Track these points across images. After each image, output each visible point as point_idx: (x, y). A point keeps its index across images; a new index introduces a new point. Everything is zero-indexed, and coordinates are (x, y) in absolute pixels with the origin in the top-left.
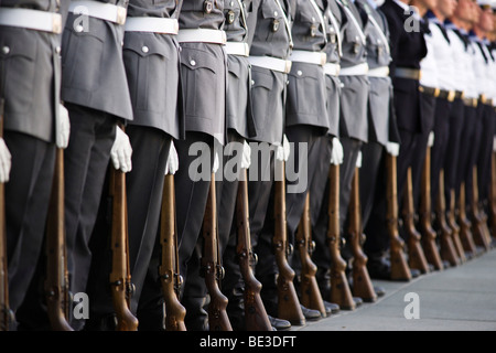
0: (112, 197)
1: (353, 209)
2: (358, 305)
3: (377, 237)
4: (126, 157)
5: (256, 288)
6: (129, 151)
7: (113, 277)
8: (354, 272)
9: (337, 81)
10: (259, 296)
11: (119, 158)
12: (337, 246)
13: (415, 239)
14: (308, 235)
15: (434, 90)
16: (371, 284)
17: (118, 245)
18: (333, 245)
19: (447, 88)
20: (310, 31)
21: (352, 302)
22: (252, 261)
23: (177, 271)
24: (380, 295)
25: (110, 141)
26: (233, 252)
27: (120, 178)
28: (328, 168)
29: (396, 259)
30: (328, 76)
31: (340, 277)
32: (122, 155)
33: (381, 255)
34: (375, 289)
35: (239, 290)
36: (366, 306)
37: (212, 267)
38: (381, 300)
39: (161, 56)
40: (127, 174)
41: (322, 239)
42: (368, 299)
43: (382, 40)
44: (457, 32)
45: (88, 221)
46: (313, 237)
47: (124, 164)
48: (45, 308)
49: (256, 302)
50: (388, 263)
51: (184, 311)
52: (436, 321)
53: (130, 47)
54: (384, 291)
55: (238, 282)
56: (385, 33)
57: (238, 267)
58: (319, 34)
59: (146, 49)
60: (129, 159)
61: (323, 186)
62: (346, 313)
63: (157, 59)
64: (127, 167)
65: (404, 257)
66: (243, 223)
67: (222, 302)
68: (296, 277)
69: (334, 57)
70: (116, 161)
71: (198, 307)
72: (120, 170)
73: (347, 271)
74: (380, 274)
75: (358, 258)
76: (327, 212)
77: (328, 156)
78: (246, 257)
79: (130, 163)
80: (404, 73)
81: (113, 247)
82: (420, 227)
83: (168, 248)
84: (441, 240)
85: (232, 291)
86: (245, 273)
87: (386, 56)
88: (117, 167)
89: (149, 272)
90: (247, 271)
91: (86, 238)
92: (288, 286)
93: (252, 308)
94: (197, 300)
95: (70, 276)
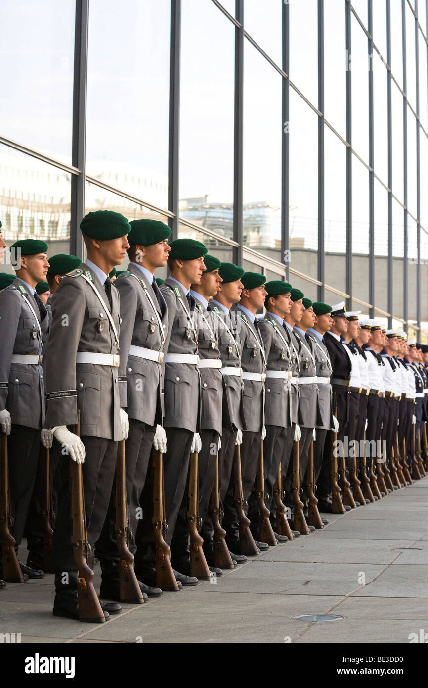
0: (154, 469)
1: (310, 469)
2: (312, 530)
3: (324, 487)
4: (163, 444)
5: (246, 523)
6: (165, 440)
7: (154, 520)
8: (309, 509)
9: (297, 387)
10: (248, 528)
11: (158, 443)
12: (298, 493)
13: (347, 486)
14: (281, 487)
15: (359, 389)
16: (320, 516)
17: (158, 499)
18: (295, 493)
19: (365, 388)
20: (281, 356)
21: (308, 528)
22: (243, 506)
23: (198, 515)
24: (326, 523)
25: (152, 433)
26: (231, 500)
27: (159, 456)
28: (291, 443)
29: (335, 499)
30: (292, 384)
31: (300, 513)
32: (161, 442)
33: (327, 497)
34: (322, 519)
35: (236, 525)
36: (317, 531)
37: (217, 511)
38: (326, 526)
39: (188, 384)
40: (164, 454)
41: (289, 489)
42: (318, 526)
43: (326, 358)
44: (372, 352)
45: (140, 484)
46: (284, 489)
47: (162, 448)
48: (115, 541)
49: (246, 532)
50: (331, 502)
51: (202, 540)
52: (361, 541)
53: (168, 378)
54: (328, 520)
55: (234, 520)
56: (327, 356)
57: (235, 510)
58: (287, 359)
59: (178, 379)
60: (165, 445)
61: (289, 455)
62: (304, 536)
63: (185, 385)
64: (164, 450)
65: (340, 497)
66: (238, 482)
67: (222, 533)
68: (272, 514)
69: (296, 373)
70: (156, 445)
71: (209, 537)
72: (159, 451)
73: (305, 509)
74: (327, 509)
75: (312, 500)
76: (292, 472)
77: (293, 436)
78: (240, 503)
79: (165, 448)
80: (340, 382)
81: (154, 501)
82: (351, 479)
83: (193, 500)
84: (363, 486)
85: (230, 525)
86: (240, 514)
87: (329, 370)
88: (157, 449)
89: (179, 515)
90: (241, 512)
91: (138, 497)
92: (266, 521)
93: (244, 536)
94: (209, 532)
95: (129, 521)
